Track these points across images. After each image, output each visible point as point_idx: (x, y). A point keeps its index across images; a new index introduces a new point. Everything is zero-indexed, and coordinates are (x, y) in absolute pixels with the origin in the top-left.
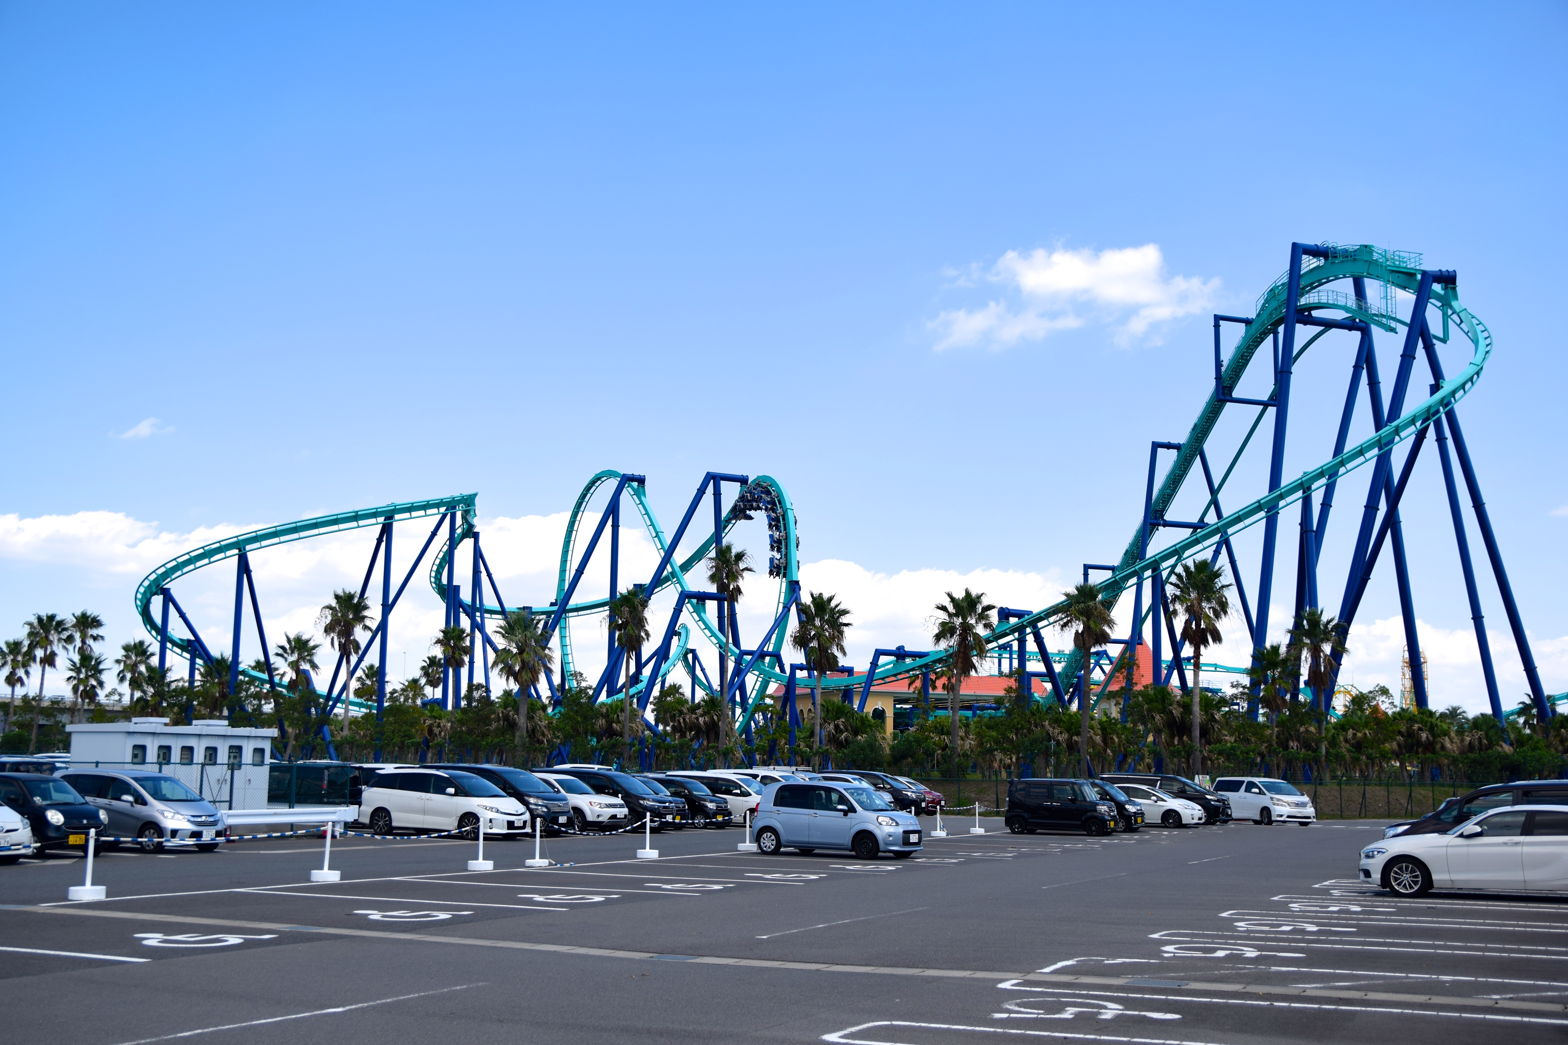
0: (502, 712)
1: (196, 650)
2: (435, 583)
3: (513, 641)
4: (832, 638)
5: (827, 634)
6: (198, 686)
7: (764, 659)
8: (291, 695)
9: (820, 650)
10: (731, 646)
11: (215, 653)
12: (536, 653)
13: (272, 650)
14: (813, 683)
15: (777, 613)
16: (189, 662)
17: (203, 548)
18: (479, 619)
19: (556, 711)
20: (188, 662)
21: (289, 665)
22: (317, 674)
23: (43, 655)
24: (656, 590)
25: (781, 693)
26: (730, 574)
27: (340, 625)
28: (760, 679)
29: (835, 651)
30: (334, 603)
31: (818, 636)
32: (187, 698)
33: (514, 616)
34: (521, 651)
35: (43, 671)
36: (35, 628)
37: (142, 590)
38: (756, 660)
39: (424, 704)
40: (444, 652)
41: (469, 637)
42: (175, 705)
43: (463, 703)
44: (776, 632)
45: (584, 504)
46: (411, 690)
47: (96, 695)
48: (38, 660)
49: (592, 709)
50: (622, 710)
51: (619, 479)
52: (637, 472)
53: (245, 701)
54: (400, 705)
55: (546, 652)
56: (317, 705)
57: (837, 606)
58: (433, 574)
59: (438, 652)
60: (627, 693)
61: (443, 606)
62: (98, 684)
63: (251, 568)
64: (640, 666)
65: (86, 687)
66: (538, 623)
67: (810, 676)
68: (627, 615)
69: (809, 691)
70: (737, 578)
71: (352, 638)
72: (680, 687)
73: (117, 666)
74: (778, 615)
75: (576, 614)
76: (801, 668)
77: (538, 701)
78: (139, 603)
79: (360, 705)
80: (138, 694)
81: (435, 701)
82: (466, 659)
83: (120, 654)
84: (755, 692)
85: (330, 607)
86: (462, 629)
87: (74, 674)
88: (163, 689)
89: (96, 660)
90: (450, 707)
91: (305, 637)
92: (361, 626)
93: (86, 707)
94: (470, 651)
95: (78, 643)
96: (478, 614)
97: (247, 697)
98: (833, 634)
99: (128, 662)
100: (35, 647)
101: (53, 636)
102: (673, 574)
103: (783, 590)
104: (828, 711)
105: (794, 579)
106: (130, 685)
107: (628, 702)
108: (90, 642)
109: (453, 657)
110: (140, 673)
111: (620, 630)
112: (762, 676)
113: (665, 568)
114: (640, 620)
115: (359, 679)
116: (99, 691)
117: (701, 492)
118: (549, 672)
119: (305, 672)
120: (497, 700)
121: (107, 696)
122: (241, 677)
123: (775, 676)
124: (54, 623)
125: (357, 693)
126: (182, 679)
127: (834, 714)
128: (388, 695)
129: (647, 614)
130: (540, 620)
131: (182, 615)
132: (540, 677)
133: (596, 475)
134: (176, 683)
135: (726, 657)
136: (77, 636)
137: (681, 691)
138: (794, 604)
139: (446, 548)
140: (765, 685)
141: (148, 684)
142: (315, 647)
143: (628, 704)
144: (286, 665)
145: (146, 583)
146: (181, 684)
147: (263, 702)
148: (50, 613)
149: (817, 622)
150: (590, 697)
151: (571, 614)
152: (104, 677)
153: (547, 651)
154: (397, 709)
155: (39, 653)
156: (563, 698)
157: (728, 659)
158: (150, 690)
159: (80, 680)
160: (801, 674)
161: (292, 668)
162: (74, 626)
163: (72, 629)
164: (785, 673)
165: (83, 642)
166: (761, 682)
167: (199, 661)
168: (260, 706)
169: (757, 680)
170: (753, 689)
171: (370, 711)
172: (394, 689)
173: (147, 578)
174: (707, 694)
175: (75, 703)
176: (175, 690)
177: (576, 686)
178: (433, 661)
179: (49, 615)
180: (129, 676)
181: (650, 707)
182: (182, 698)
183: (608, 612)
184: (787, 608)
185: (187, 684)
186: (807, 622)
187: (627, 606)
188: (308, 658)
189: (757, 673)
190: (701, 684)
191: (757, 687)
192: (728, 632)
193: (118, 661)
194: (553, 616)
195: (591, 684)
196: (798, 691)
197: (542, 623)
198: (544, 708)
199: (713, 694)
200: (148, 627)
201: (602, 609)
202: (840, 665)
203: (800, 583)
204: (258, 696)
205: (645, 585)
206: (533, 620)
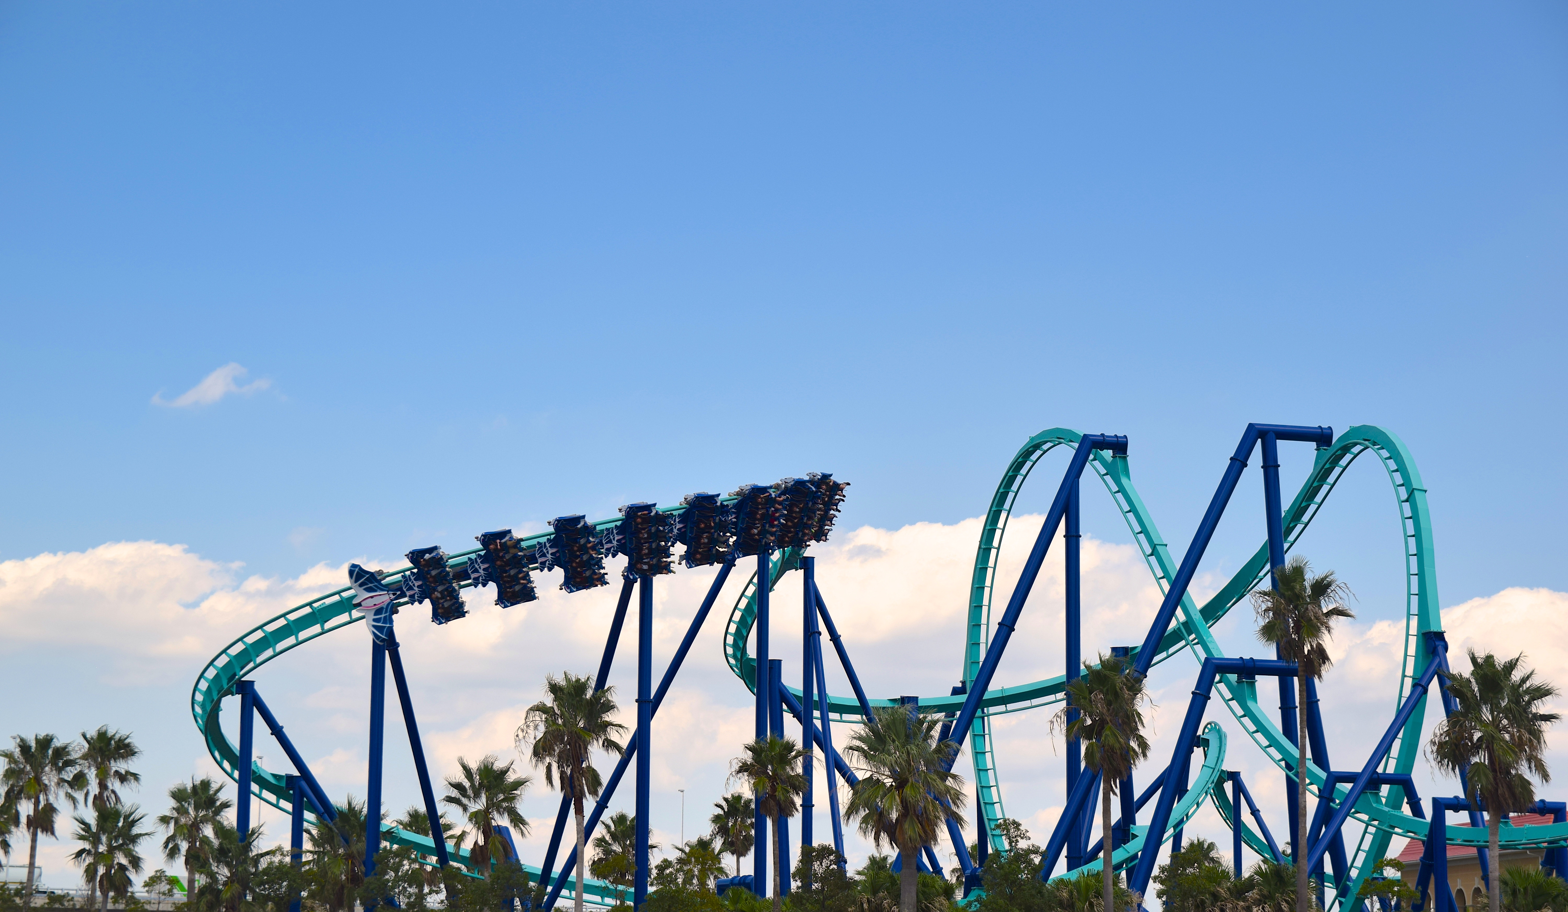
0: (869, 901)
1: (302, 794)
2: (734, 656)
3: (885, 765)
4: (1518, 745)
5: (1507, 737)
6: (308, 862)
7: (1378, 789)
8: (476, 875)
9: (1494, 771)
10: (1311, 765)
11: (337, 799)
12: (927, 784)
13: (440, 791)
14: (1481, 835)
15: (1400, 696)
16: (291, 817)
17: (310, 604)
18: (818, 723)
19: (972, 897)
20: (289, 818)
21: (470, 820)
22: (523, 834)
23: (32, 813)
24: (1156, 659)
25: (1417, 857)
26: (1304, 623)
27: (562, 741)
28: (1372, 830)
29: (1524, 770)
30: (549, 700)
31: (1488, 743)
32: (289, 886)
33: (885, 716)
34: (901, 783)
35: (34, 840)
36: (16, 762)
37: (203, 685)
38: (1363, 791)
39: (722, 888)
40: (756, 789)
41: (801, 758)
42: (268, 898)
43: (795, 885)
44: (1400, 735)
45: (1011, 496)
46: (697, 860)
47: (129, 882)
48: (23, 820)
49: (1040, 892)
50: (1098, 895)
51: (1076, 445)
52: (1110, 432)
53: (393, 888)
54: (679, 891)
55: (948, 783)
56: (525, 894)
57: (1524, 680)
58: (730, 640)
59: (745, 788)
60: (1107, 859)
61: (751, 700)
62: (130, 862)
63: (398, 639)
64: (1130, 808)
65: (109, 868)
66: (930, 728)
67: (1474, 822)
68: (1101, 707)
69: (1473, 852)
70: (1318, 630)
71: (584, 765)
72: (1211, 846)
73: (162, 828)
74: (1403, 700)
75: (1002, 708)
76: (1455, 805)
77: (937, 878)
78: (198, 710)
79: (603, 892)
80: (201, 880)
81: (741, 882)
82: (798, 801)
83: (168, 806)
84: (1362, 856)
85: (541, 708)
86: (788, 743)
87: (87, 846)
88: (246, 870)
89: (127, 817)
90: (770, 893)
91: (499, 765)
92: (601, 742)
93: (110, 906)
94: (805, 785)
95: (94, 788)
96: (816, 713)
97: (397, 879)
98: (1520, 738)
99: (183, 820)
100: (18, 797)
101: (50, 777)
102: (1189, 626)
103: (1412, 650)
104: (1514, 893)
105: (1434, 629)
106: (187, 863)
107: (1111, 876)
108: (114, 784)
109: (773, 796)
110: (205, 841)
111: (1089, 738)
112: (1376, 823)
113: (1172, 613)
114: (1128, 717)
115: (600, 842)
116: (132, 875)
117: (1238, 463)
118: (954, 823)
119: (502, 832)
120: (857, 878)
121: (146, 885)
122: (385, 844)
123: (1403, 822)
124: (50, 752)
125: (598, 868)
126: (280, 849)
127: (1530, 899)
128: (654, 872)
129: (1142, 706)
130: (935, 723)
131: (277, 731)
132: (938, 831)
133: (1032, 439)
134: (268, 857)
135: (1301, 787)
136: (92, 775)
137: (1213, 854)
138: (1436, 676)
139: (752, 589)
140: (1382, 842)
141: (219, 862)
142: (519, 784)
143: (1111, 882)
144: (466, 819)
145: (211, 673)
146: (277, 859)
147: (426, 890)
148: (42, 735)
149: (1486, 715)
150: (1035, 870)
151: (992, 710)
152: (141, 849)
153: (950, 782)
154: (672, 897)
155: (25, 808)
156: (985, 872)
157: (1305, 790)
158: (223, 873)
159: (98, 857)
160: (1455, 819)
161: (477, 824)
162: (85, 757)
163: (82, 762)
164: (1423, 817)
165: (103, 786)
166: (1375, 835)
167: (309, 816)
168: (421, 897)
169: (1365, 832)
170: (1359, 849)
171: (622, 903)
172: (665, 861)
173: (212, 663)
174: (1265, 861)
175: (91, 899)
176: (266, 871)
177: (1007, 847)
178: (734, 805)
179: (41, 737)
180: (184, 846)
181: (1153, 887)
182: (281, 885)
183: (1064, 704)
184: (1420, 687)
185: (288, 859)
186: (1465, 714)
187: (1101, 691)
188: (505, 804)
189: (1365, 817)
190: (1252, 841)
191: (1366, 846)
192: (1303, 737)
193: (164, 820)
194: (958, 713)
195: (1037, 844)
196: (1451, 853)
197: (938, 727)
198: (948, 891)
199: (1277, 859)
200: (217, 754)
201: (1051, 698)
202: (1537, 799)
203: (1447, 637)
204: (416, 878)
205: (1135, 648)
206: (921, 722)
